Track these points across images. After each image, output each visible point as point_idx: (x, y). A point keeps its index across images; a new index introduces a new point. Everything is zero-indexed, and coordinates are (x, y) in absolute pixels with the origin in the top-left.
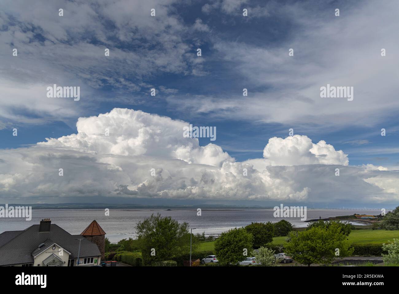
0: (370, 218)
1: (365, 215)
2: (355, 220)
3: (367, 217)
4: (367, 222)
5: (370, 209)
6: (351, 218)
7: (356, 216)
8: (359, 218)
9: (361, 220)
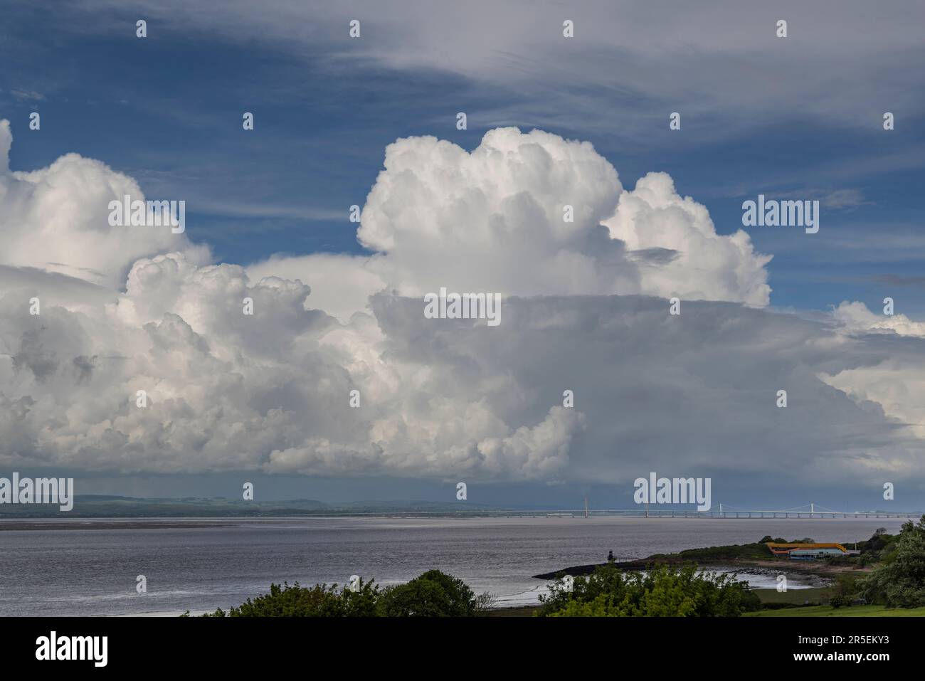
0: (828, 557)
1: (807, 541)
2: (761, 563)
3: (816, 552)
4: (814, 572)
5: (834, 516)
6: (749, 557)
7: (770, 545)
8: (780, 557)
9: (791, 564)
